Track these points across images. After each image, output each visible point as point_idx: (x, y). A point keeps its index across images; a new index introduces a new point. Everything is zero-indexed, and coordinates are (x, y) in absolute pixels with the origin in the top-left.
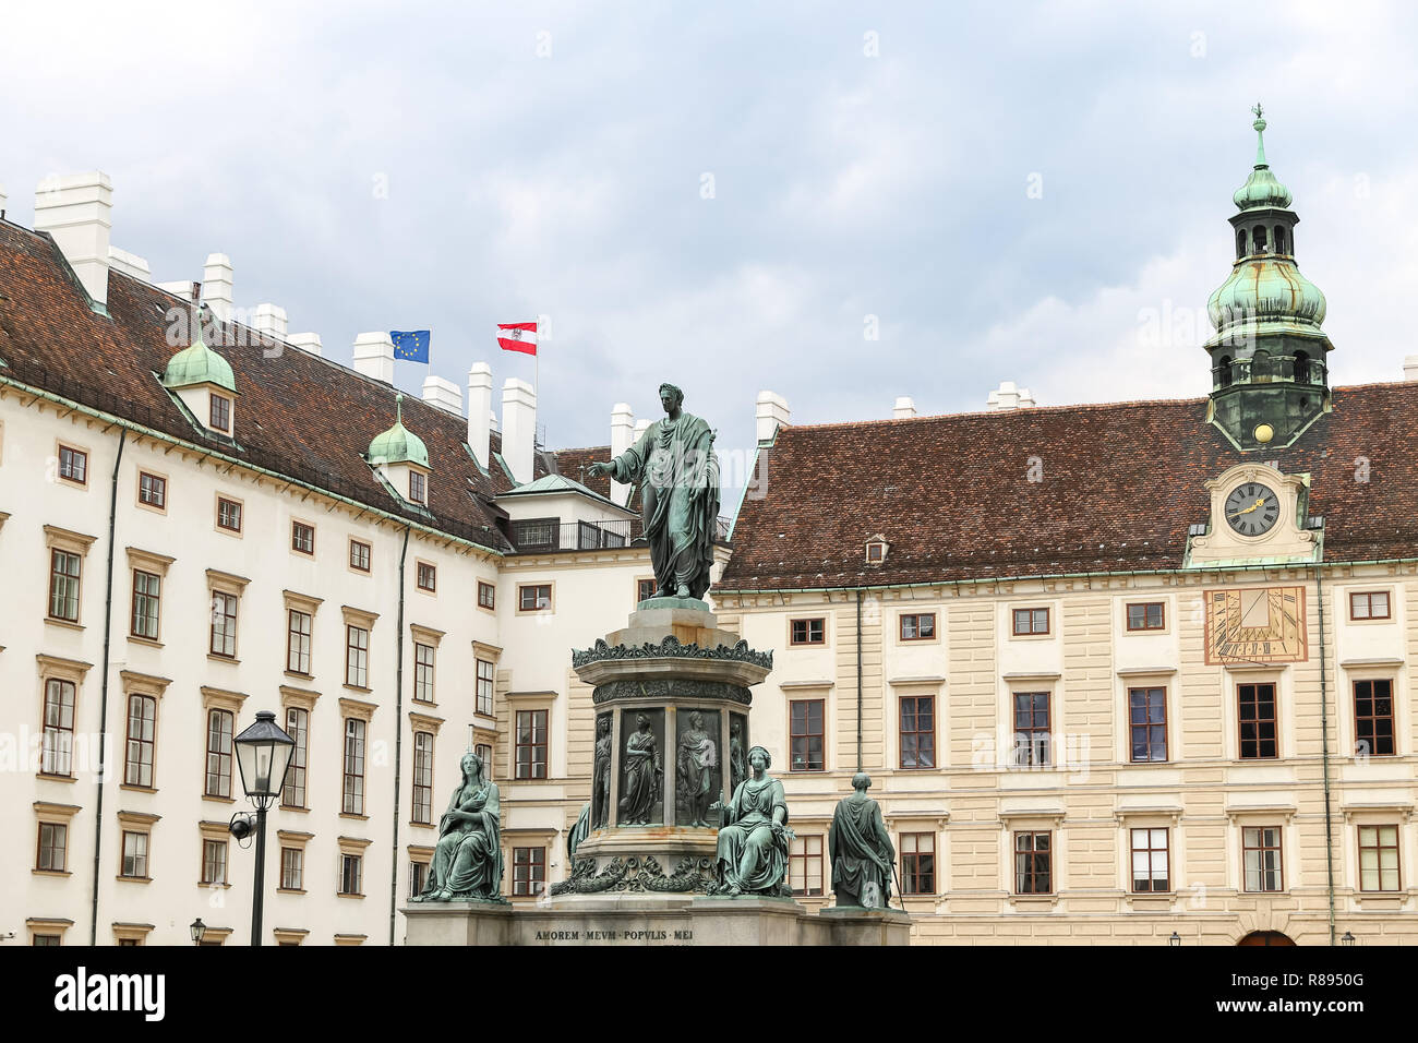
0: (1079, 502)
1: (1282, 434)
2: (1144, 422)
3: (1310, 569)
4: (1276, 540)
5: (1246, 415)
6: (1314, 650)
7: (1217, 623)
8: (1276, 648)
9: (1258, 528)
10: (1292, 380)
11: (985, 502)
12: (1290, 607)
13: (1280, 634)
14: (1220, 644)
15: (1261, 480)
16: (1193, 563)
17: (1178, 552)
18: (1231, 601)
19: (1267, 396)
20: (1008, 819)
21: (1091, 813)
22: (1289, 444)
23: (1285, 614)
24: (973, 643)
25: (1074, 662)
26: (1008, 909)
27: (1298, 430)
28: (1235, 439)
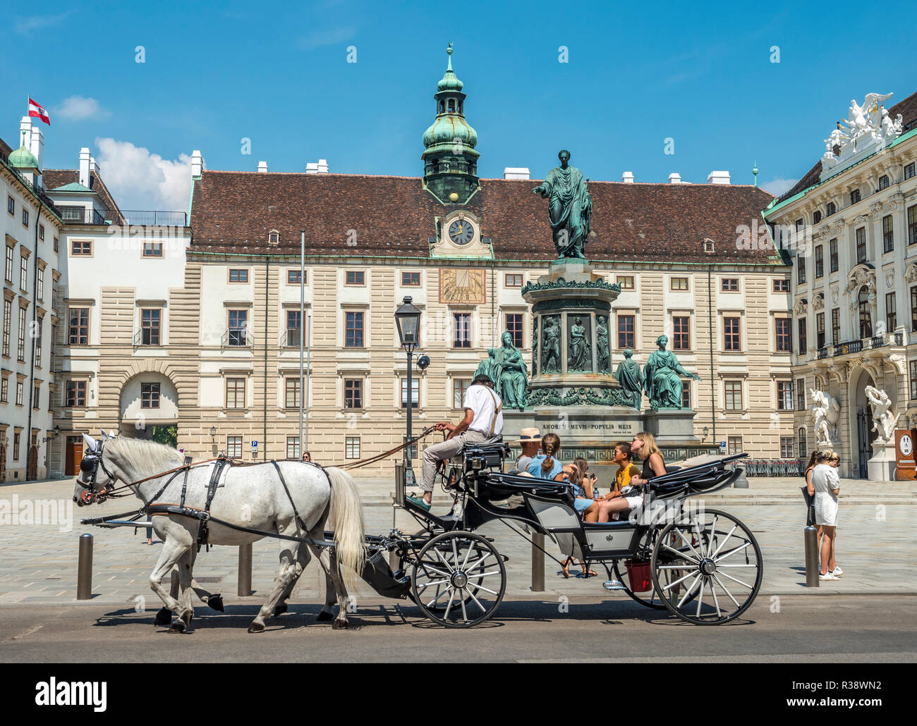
0: (371, 221)
1: (462, 198)
2: (394, 186)
3: (488, 262)
4: (472, 247)
5: (446, 188)
6: (489, 299)
7: (445, 284)
8: (472, 297)
9: (464, 241)
10: (467, 173)
11: (323, 218)
12: (478, 278)
13: (474, 291)
14: (445, 293)
15: (466, 219)
16: (435, 255)
17: (426, 250)
18: (452, 274)
19: (456, 180)
20: (341, 373)
21: (382, 370)
22: (466, 203)
23: (477, 282)
24: (325, 286)
25: (376, 298)
26: (340, 415)
27: (469, 197)
28: (440, 198)
